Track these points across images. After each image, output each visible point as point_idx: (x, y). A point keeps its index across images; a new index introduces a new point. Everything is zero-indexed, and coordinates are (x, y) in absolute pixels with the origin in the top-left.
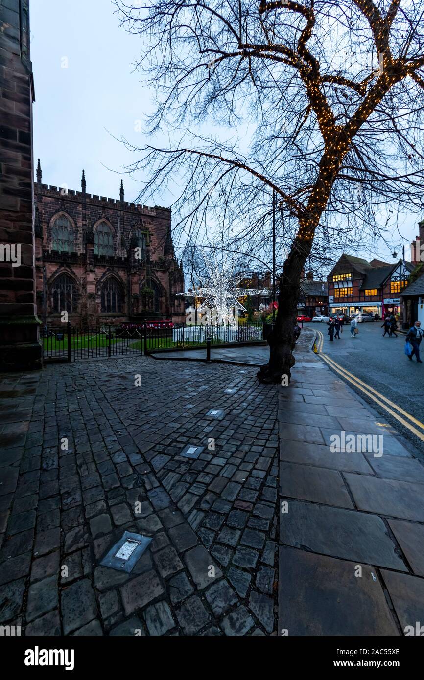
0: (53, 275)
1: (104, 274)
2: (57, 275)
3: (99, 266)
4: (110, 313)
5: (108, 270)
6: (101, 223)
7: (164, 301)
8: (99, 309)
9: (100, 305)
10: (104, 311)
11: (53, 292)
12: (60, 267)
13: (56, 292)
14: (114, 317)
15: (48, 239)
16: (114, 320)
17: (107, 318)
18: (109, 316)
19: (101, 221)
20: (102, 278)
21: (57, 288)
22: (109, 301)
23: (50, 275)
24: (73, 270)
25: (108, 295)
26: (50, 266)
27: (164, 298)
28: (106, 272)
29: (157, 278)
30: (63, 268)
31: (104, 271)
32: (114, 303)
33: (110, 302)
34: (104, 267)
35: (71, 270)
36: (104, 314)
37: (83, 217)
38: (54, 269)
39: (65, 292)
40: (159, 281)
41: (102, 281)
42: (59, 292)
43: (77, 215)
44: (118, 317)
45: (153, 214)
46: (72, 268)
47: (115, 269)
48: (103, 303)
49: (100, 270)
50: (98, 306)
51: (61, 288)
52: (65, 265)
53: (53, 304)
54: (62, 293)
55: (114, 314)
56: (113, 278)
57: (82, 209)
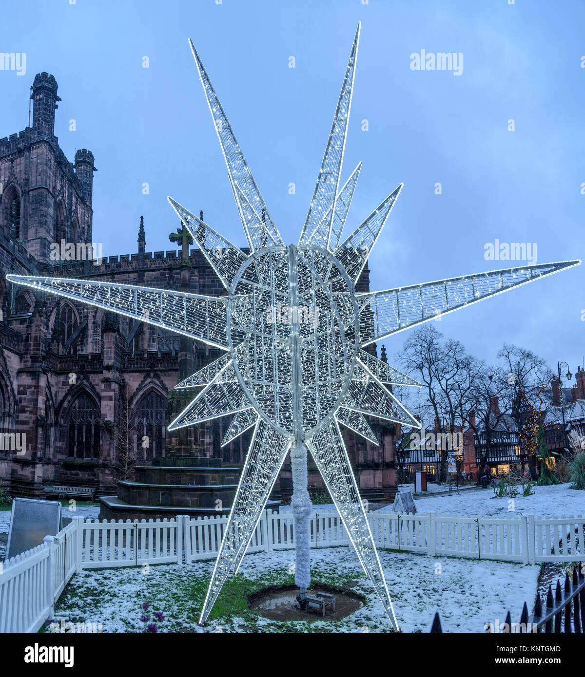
2: (141, 393)
12: (145, 378)
15: (150, 339)
21: (143, 418)
30: (149, 380)
35: (161, 382)
38: (137, 383)
39: (154, 423)
42: (145, 423)
46: (162, 378)
51: (147, 417)
52: (152, 374)
57: (200, 278)
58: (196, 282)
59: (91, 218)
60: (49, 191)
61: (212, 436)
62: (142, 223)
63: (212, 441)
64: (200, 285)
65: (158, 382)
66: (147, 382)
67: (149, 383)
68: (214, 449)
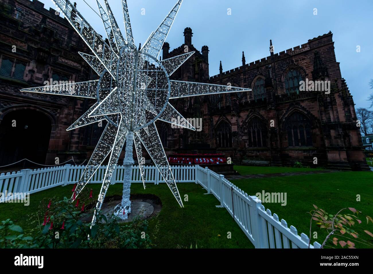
0: (217, 123)
1: (248, 116)
2: (219, 122)
3: (244, 110)
4: (256, 148)
5: (251, 112)
6: (257, 79)
7: (318, 133)
8: (246, 144)
9: (248, 141)
10: (251, 146)
11: (218, 134)
12: (220, 117)
13: (220, 134)
14: (258, 151)
15: (225, 102)
16: (258, 154)
17: (253, 152)
18: (254, 150)
19: (257, 78)
20: (246, 119)
21: (220, 131)
22: (254, 137)
23: (215, 123)
24: (228, 117)
25: (254, 132)
26: (215, 118)
27: (317, 130)
28: (249, 114)
29: (303, 108)
30: (221, 117)
31: (247, 113)
32: (259, 139)
33: (256, 139)
34: (247, 110)
35: (226, 117)
36: (251, 148)
37: (244, 81)
38: (217, 119)
40: (307, 111)
41: (247, 121)
43: (240, 81)
44: (262, 151)
45: (307, 49)
47: (257, 109)
48: (250, 139)
49: (245, 114)
50: (245, 142)
52: (222, 115)
53: (218, 141)
54: (223, 134)
55: (259, 148)
56: (256, 117)
57: (243, 76)
58: (242, 78)
59: (208, 66)
60: (190, 61)
61: (248, 137)
62: (221, 63)
63: (248, 138)
64: (244, 79)
65: (225, 118)
66: (220, 118)
67: (221, 119)
68: (249, 142)
